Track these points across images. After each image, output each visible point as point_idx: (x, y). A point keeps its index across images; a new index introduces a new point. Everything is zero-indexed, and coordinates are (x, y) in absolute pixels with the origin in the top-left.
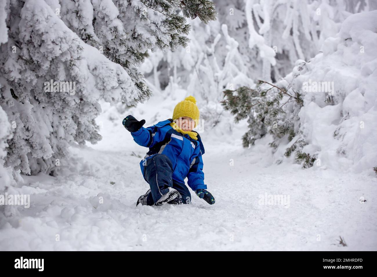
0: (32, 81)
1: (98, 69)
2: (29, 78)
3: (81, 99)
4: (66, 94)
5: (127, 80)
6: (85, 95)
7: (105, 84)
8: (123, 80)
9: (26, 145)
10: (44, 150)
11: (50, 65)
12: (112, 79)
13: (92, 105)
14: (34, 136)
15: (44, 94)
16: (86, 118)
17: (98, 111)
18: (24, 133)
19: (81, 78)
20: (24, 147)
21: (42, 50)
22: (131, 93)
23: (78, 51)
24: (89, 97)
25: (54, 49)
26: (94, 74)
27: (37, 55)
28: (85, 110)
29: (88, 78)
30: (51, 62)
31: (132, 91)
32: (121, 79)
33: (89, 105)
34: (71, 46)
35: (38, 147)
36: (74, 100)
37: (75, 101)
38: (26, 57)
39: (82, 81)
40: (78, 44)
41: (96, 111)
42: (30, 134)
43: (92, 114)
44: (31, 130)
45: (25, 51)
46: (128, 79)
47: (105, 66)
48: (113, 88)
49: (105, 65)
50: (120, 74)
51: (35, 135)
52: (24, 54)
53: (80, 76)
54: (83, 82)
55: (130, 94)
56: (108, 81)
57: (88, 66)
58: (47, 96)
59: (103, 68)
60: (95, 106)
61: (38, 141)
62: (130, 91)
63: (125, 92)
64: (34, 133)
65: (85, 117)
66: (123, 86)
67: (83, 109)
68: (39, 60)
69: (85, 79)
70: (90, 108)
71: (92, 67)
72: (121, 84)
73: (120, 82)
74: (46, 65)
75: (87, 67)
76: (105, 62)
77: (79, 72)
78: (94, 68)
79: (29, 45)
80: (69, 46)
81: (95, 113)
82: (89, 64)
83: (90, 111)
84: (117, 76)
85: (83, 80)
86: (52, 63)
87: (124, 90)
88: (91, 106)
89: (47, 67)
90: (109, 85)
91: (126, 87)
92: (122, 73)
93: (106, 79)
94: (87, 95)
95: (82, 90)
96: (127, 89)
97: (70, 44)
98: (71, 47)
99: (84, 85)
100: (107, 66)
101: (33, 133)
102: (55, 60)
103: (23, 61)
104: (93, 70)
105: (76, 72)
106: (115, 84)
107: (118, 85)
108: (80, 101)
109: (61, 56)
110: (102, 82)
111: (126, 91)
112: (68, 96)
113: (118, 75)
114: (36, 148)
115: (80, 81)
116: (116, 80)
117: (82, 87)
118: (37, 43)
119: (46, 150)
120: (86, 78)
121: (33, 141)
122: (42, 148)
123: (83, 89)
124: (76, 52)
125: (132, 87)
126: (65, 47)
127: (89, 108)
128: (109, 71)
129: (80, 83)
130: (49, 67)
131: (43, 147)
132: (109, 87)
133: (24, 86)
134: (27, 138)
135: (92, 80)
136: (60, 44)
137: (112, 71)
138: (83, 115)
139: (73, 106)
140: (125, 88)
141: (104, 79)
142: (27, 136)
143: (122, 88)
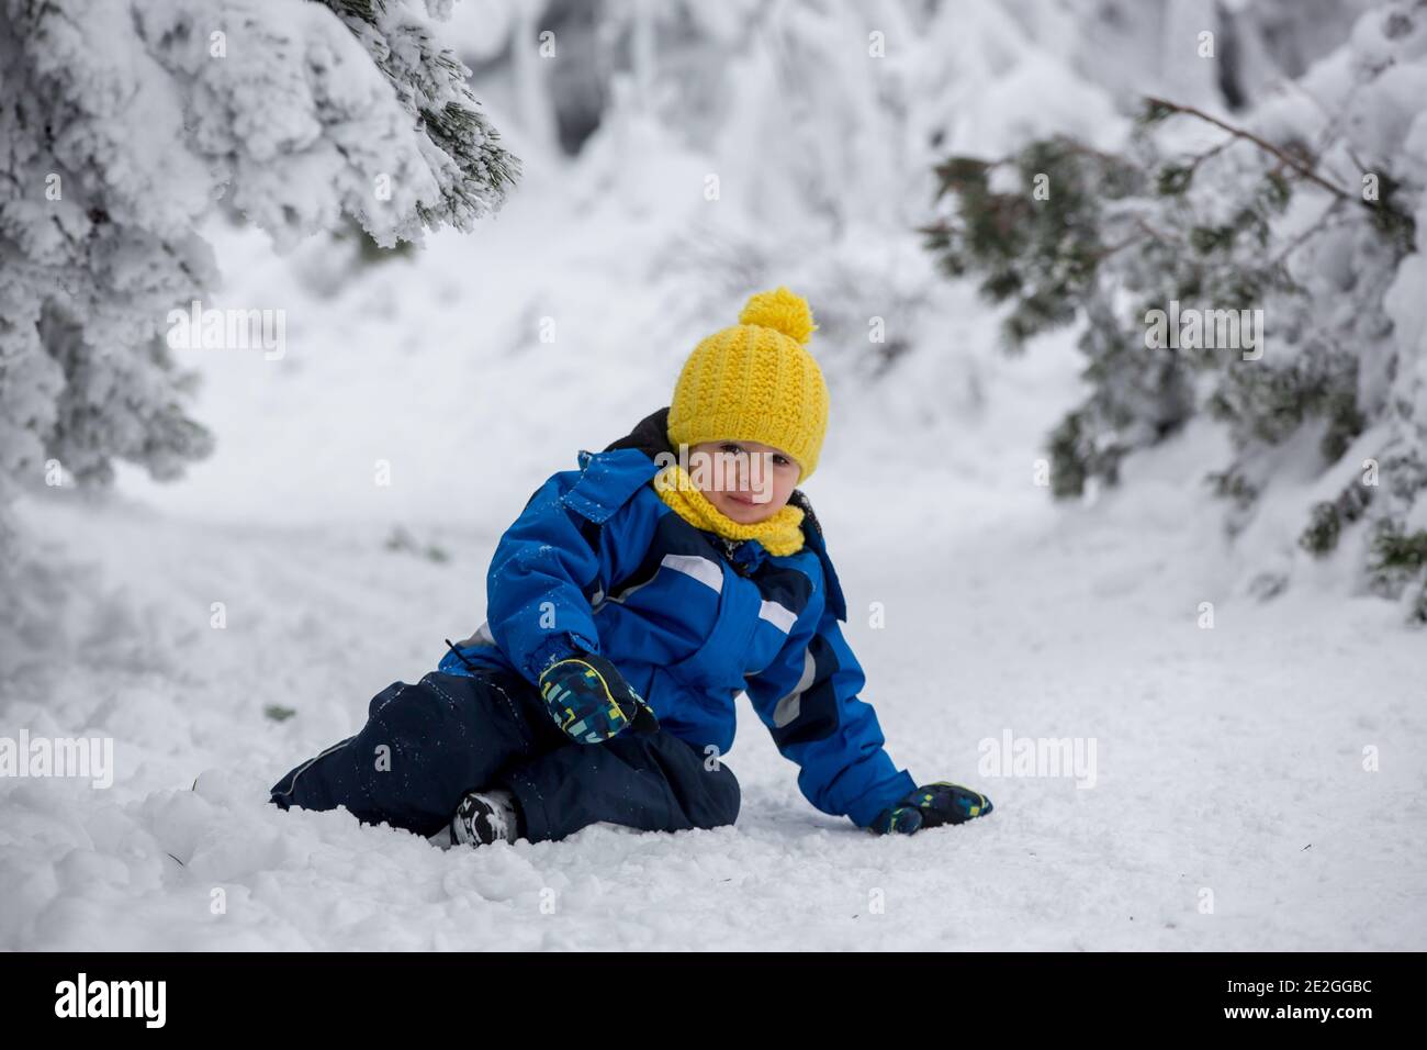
1: (195, 33)
3: (99, 216)
5: (368, 100)
6: (122, 189)
7: (240, 127)
8: (348, 102)
12: (281, 95)
13: (167, 247)
17: (197, 283)
19: (96, 86)
22: (397, 177)
24: (145, 201)
26: (173, 65)
28: (122, 281)
29: (138, 86)
31: (403, 167)
32: (334, 94)
33: (149, 251)
36: (56, 219)
37: (60, 227)
39: (100, 105)
41: (189, 284)
43: (164, 300)
46: (376, 95)
47: (236, 18)
48: (288, 149)
49: (238, 8)
50: (328, 63)
53: (86, 75)
54: (106, 113)
55: (393, 185)
56: (260, 104)
57: (137, 17)
59: (224, 26)
60: (181, 257)
62: (391, 162)
63: (359, 171)
65: (119, 318)
66: (349, 135)
67: (107, 271)
69: (117, 92)
70: (154, 267)
71: (158, 24)
72: (334, 122)
73: (328, 114)
75: (128, 22)
77: (82, 52)
78: (171, 29)
81: (184, 295)
83: (149, 283)
84: (312, 76)
85: (109, 98)
87: (354, 159)
88: (160, 256)
90: (263, 129)
91: (368, 144)
92: (338, 60)
93: (245, 96)
94: (134, 188)
95: (102, 158)
96: (373, 155)
99: (117, 132)
100: (252, 16)
104: (168, 38)
105: (64, 49)
106: (300, 123)
107: (315, 130)
108: (88, 225)
110: (219, 110)
111: (366, 168)
113: (318, 70)
115: (89, 105)
116: (306, 98)
117: (101, 143)
120: (128, 89)
123: (109, 152)
125: (400, 141)
127: (144, 268)
128: (261, 49)
129: (89, 116)
132: (262, 145)
135: (159, 101)
137: (282, 49)
138: (111, 310)
139: (46, 254)
140: (357, 150)
141: (230, 94)
143: (342, 150)
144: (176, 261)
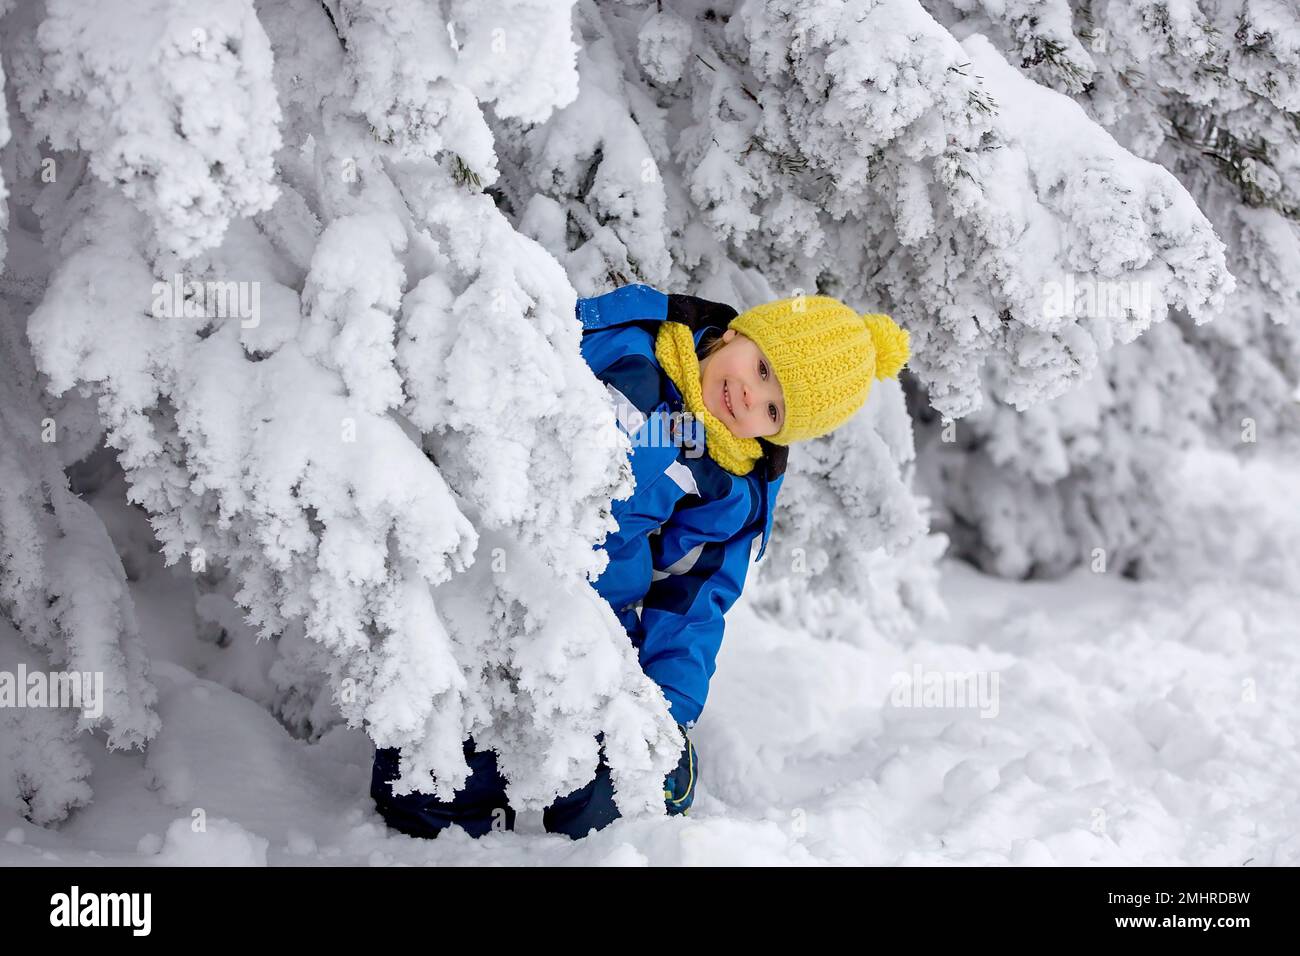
0: (801, 240)
1: (1068, 186)
2: (789, 230)
3: (1006, 316)
4: (941, 295)
5: (1189, 232)
6: (1014, 297)
7: (1094, 254)
8: (1174, 235)
9: (818, 499)
10: (888, 519)
11: (871, 177)
12: (1122, 231)
13: (1054, 336)
14: (846, 461)
15: (866, 292)
16: (1036, 392)
17: (1077, 361)
18: (809, 448)
19: (996, 226)
20: (808, 505)
21: (831, 114)
22: (1211, 287)
23: (969, 116)
24: (1029, 304)
25: (871, 110)
26: (1057, 209)
27: (816, 134)
28: (1024, 360)
29: (1027, 227)
30: (871, 162)
31: (1215, 278)
32: (1164, 228)
33: (1042, 339)
34: (939, 98)
35: (866, 508)
36: (975, 318)
37: (978, 324)
38: (776, 141)
39: (999, 240)
40: (974, 87)
41: (1070, 362)
42: (832, 453)
43: (1053, 374)
44: (837, 438)
45: (772, 119)
46: (1195, 228)
47: (1094, 177)
48: (1129, 267)
49: (1097, 170)
50: (1162, 207)
51: (852, 457)
52: (769, 131)
53: (988, 219)
54: (1004, 245)
55: (1207, 293)
56: (1107, 238)
57: (1032, 176)
58: (877, 298)
59: (1085, 182)
60: (1065, 344)
61: (863, 480)
62: (1204, 276)
63: (1182, 281)
64: (849, 447)
65: (1027, 386)
66: (1174, 257)
67: (1016, 354)
68: (825, 157)
69: (1012, 231)
70: (1045, 350)
71: (1046, 181)
72: (1166, 248)
73: (1162, 242)
74: (852, 176)
75: (1025, 181)
76: (1098, 159)
77: (983, 203)
78: (1055, 184)
79: (788, 94)
80: (933, 95)
81: (1067, 371)
82: (1035, 168)
83: (1040, 363)
84: (1149, 214)
85: (1005, 234)
86: (875, 168)
87: (1179, 274)
88: (1050, 343)
89: (856, 183)
90: (1108, 254)
91: (1186, 264)
92: (1169, 204)
93: (1097, 231)
94: (1022, 297)
95: (1001, 276)
96: (1193, 271)
97: (935, 86)
98: (943, 101)
99: (1010, 257)
100: (1106, 175)
101: (846, 447)
102: (888, 155)
103: (768, 159)
104: (1053, 191)
105: (969, 202)
106: (1137, 249)
107: (1148, 254)
108: (998, 323)
109: (905, 137)
110: (1083, 241)
111: (1186, 281)
112: (950, 301)
113: (1155, 211)
114: (856, 511)
115: (992, 239)
116: (1142, 229)
117: (1000, 266)
118: (813, 87)
119: (893, 520)
120: (1019, 227)
121: (843, 482)
122: (879, 510)
123: (1007, 271)
124: (962, 120)
125: (1212, 261)
126: (916, 101)
127: (1038, 351)
128: (1110, 197)
129: (993, 247)
130: (864, 182)
131: (884, 507)
132: (1109, 265)
133: (788, 259)
134: (823, 469)
135: (1044, 234)
136: (892, 91)
137: (1125, 198)
138: (1020, 380)
139: (969, 342)
140: (1182, 268)
141: (1088, 230)
142: (821, 462)
143: (1171, 268)
144: (1062, 346)
